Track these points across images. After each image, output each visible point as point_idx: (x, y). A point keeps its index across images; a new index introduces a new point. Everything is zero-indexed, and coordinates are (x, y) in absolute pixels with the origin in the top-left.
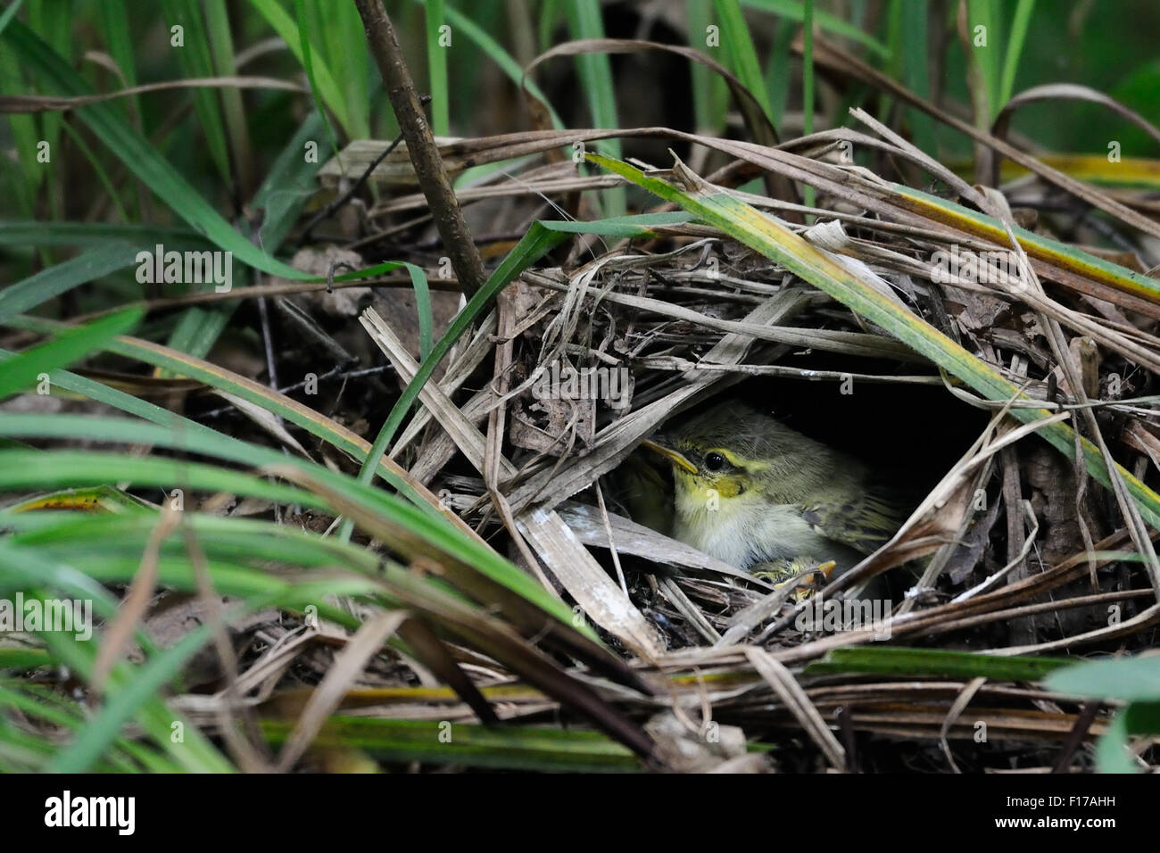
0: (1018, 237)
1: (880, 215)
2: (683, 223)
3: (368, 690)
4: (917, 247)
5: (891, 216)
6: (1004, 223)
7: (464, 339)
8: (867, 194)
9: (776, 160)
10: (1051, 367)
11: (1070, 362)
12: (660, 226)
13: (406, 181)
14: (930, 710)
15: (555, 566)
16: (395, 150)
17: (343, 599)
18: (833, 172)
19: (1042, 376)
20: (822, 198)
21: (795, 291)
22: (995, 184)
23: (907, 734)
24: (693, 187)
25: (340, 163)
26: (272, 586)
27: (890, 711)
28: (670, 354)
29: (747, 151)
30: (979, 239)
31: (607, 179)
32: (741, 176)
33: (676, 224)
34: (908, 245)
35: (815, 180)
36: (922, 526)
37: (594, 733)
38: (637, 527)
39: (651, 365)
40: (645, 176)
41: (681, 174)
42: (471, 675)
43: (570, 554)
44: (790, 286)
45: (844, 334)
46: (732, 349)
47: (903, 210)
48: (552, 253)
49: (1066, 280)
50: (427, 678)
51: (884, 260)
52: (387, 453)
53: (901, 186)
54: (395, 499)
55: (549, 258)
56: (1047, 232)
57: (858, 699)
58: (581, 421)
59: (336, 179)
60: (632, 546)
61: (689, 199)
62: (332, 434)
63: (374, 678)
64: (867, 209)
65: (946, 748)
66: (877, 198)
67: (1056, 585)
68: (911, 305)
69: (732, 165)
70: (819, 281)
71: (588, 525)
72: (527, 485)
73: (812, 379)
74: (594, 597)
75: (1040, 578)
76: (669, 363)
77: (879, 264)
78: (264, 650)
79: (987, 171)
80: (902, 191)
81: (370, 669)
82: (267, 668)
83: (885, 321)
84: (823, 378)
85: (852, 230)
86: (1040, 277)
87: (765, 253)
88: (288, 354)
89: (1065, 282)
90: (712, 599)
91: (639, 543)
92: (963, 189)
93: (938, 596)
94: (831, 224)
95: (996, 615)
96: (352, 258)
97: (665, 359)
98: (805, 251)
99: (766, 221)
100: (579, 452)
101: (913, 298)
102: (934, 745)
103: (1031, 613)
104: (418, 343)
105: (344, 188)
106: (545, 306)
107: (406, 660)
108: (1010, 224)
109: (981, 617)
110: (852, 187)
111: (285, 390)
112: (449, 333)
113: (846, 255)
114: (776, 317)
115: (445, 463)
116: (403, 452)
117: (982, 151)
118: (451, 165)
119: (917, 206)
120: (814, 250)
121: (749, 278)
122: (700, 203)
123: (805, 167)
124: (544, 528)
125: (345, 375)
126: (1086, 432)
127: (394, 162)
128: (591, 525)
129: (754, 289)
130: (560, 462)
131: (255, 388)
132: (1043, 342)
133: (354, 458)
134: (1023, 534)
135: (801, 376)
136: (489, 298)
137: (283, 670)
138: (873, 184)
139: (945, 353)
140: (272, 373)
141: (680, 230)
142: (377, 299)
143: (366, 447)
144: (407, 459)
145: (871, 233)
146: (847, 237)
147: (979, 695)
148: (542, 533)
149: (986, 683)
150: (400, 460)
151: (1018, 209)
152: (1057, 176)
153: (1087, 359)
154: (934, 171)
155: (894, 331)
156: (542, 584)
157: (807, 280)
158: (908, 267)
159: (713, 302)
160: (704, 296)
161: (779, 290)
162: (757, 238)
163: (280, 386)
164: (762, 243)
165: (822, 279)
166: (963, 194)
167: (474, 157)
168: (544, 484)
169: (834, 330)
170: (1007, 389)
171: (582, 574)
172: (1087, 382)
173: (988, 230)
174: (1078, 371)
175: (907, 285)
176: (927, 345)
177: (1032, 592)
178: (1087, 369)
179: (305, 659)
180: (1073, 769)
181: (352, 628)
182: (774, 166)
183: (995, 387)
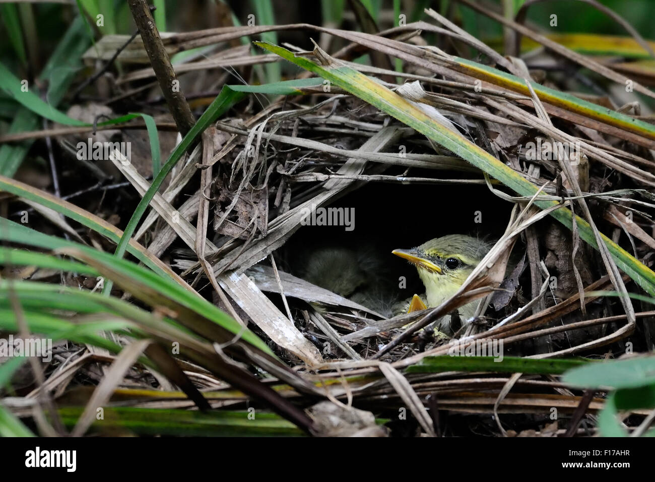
0: (535, 89)
1: (446, 77)
2: (321, 85)
3: (126, 390)
4: (470, 97)
5: (453, 77)
6: (526, 81)
7: (181, 163)
8: (437, 64)
9: (379, 43)
10: (558, 172)
11: (571, 169)
12: (305, 87)
13: (140, 61)
14: (486, 396)
15: (247, 309)
16: (133, 41)
17: (108, 333)
18: (416, 51)
19: (552, 178)
20: (407, 66)
21: (393, 128)
22: (517, 54)
23: (472, 411)
24: (326, 63)
25: (97, 50)
26: (64, 326)
27: (461, 398)
28: (313, 171)
29: (358, 37)
30: (510, 91)
31: (271, 57)
32: (356, 53)
33: (316, 86)
34: (463, 95)
35: (404, 56)
36: (479, 280)
37: (273, 415)
38: (296, 279)
39: (300, 179)
40: (295, 56)
41: (318, 54)
42: (191, 378)
43: (256, 300)
44: (390, 124)
45: (425, 156)
46: (355, 167)
47: (461, 74)
48: (235, 106)
49: (567, 116)
50: (162, 380)
51: (449, 106)
52: (133, 236)
53: (460, 58)
54: (138, 267)
55: (234, 110)
56: (552, 85)
57: (440, 390)
58: (259, 217)
59: (94, 60)
60: (293, 292)
61: (324, 71)
62: (96, 225)
63: (129, 382)
64: (436, 73)
65: (497, 419)
66: (444, 66)
67: (564, 313)
68: (467, 135)
69: (350, 47)
71: (264, 279)
72: (225, 259)
73: (404, 183)
74: (274, 328)
75: (554, 309)
76: (312, 177)
77: (446, 109)
78: (58, 365)
79: (512, 47)
80: (459, 61)
81: (127, 377)
82: (60, 378)
83: (451, 145)
84: (411, 182)
85: (427, 86)
86: (549, 115)
87: (373, 104)
88: (66, 173)
89: (566, 118)
90: (345, 327)
91: (296, 289)
92: (498, 59)
93: (487, 320)
94: (414, 83)
95: (527, 335)
96: (105, 110)
97: (309, 175)
98: (399, 102)
99: (374, 84)
100: (259, 237)
101: (467, 131)
102: (489, 417)
103: (550, 333)
104: (150, 165)
105: (99, 66)
106: (233, 142)
107: (149, 370)
108: (529, 81)
109: (518, 337)
110: (428, 59)
111: (66, 198)
112: (171, 159)
113: (424, 103)
114: (381, 146)
115: (171, 242)
116: (143, 236)
117: (509, 33)
118: (169, 50)
119: (470, 71)
120: (404, 101)
121: (362, 120)
122: (330, 72)
123: (397, 47)
124: (238, 285)
125: (105, 188)
126: (582, 215)
127: (133, 49)
128: (266, 279)
129: (365, 127)
130: (247, 243)
131: (45, 196)
133: (111, 240)
134: (541, 281)
135: (397, 181)
136: (197, 135)
137: (71, 378)
138: (441, 57)
139: (490, 166)
140: (56, 185)
141: (318, 89)
142: (124, 137)
143: (119, 233)
144: (146, 241)
145: (440, 88)
146: (424, 92)
147: (516, 384)
148: (237, 288)
149: (521, 377)
150: (141, 241)
151: (533, 71)
152: (560, 48)
153: (581, 167)
154: (480, 48)
155: (457, 152)
156: (234, 319)
157: (401, 120)
158: (463, 110)
159: (340, 136)
160: (333, 133)
161: (383, 128)
162: (368, 94)
163: (62, 195)
164: (371, 97)
165: (411, 119)
166: (498, 63)
167: (184, 45)
168: (236, 257)
169: (418, 153)
170: (530, 188)
171: (265, 313)
172: (582, 182)
173: (516, 86)
174: (575, 174)
175: (464, 122)
177: (549, 318)
178: (582, 173)
179: (84, 370)
180: (580, 430)
181: (115, 351)
182: (377, 47)
183: (523, 187)
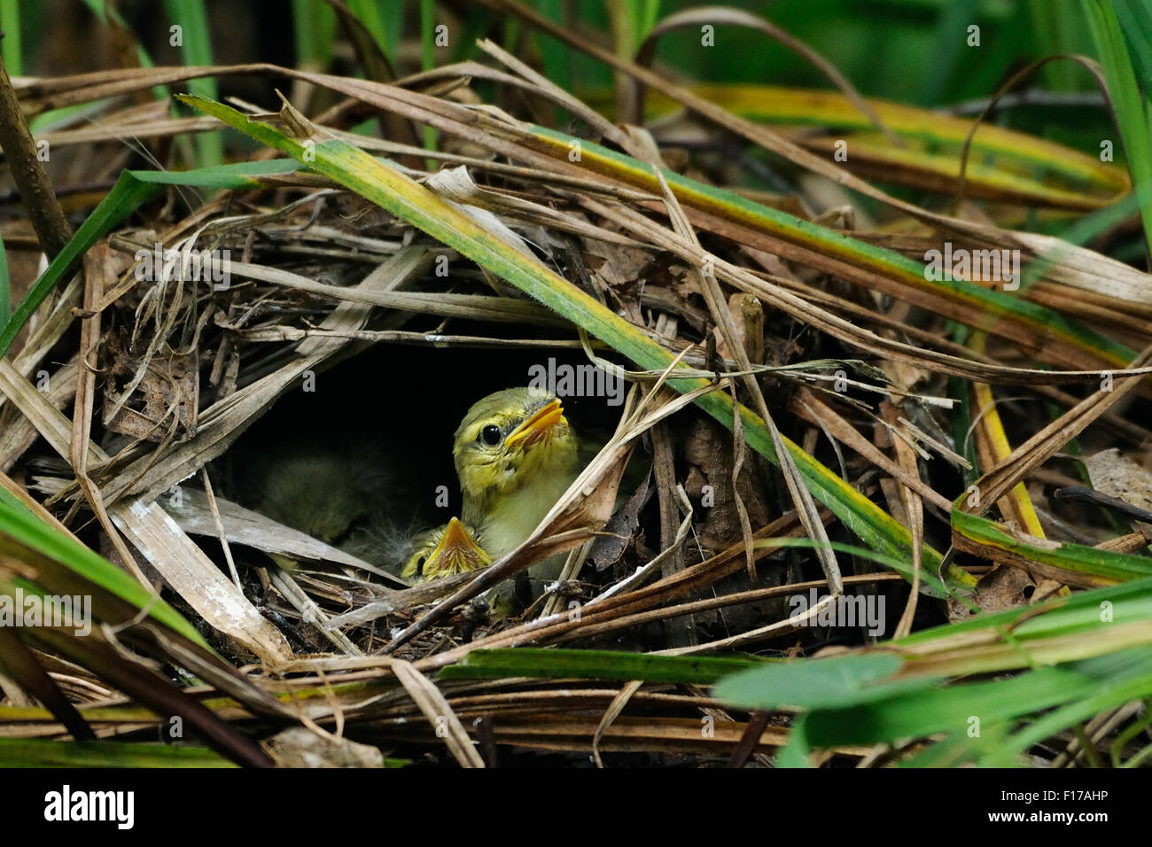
0: (669, 181)
1: (513, 160)
2: (292, 171)
4: (555, 196)
5: (526, 160)
6: (654, 167)
7: (46, 306)
8: (498, 137)
9: (396, 99)
10: (708, 329)
11: (731, 324)
12: (266, 175)
14: (580, 721)
15: (160, 564)
18: (461, 113)
19: (698, 339)
20: (444, 140)
21: (420, 248)
22: (639, 121)
23: (554, 748)
24: (304, 133)
27: (536, 723)
28: (279, 324)
29: (359, 88)
30: (626, 185)
31: (206, 121)
32: (355, 116)
34: (542, 192)
35: (439, 122)
36: (568, 517)
37: (205, 750)
38: (246, 513)
39: (256, 338)
40: (249, 121)
41: (290, 118)
42: (61, 685)
43: (176, 549)
44: (414, 242)
45: (475, 298)
46: (352, 316)
47: (540, 154)
48: (143, 208)
49: (725, 230)
50: (10, 688)
53: (538, 127)
55: (141, 214)
56: (700, 176)
58: (182, 404)
60: (242, 535)
61: (299, 147)
64: (496, 153)
65: (599, 760)
66: (511, 141)
67: (718, 576)
68: (550, 262)
69: (344, 105)
70: (447, 236)
71: (190, 511)
72: (122, 476)
73: (438, 346)
74: (207, 597)
75: (700, 569)
76: (276, 334)
77: (512, 216)
79: (630, 107)
80: (537, 131)
83: (521, 280)
85: (480, 176)
86: (695, 228)
87: (385, 206)
89: (723, 233)
90: (332, 598)
91: (247, 530)
92: (605, 130)
93: (582, 587)
94: (456, 171)
95: (653, 613)
97: (271, 330)
99: (386, 170)
100: (182, 438)
101: (550, 254)
102: (585, 758)
108: (659, 168)
109: (635, 617)
110: (482, 129)
112: (29, 300)
113: (475, 205)
114: (398, 280)
115: (28, 446)
117: (625, 83)
118: (27, 108)
120: (440, 202)
121: (366, 234)
123: (428, 107)
124: (144, 521)
126: (750, 404)
128: (194, 512)
129: (370, 246)
130: (161, 448)
132: (699, 301)
134: (678, 519)
135: (425, 342)
136: (74, 259)
138: (505, 125)
139: (589, 316)
141: (288, 180)
145: (503, 179)
146: (475, 185)
147: (633, 700)
148: (143, 527)
149: (641, 688)
151: (666, 150)
152: (715, 111)
153: (750, 319)
154: (573, 109)
156: (138, 581)
157: (433, 235)
158: (543, 218)
159: (327, 262)
160: (314, 256)
161: (401, 249)
162: (377, 189)
164: (382, 194)
166: (605, 135)
167: (53, 100)
168: (142, 472)
169: (463, 293)
170: (659, 356)
171: (191, 571)
172: (750, 346)
173: (636, 176)
174: (739, 331)
175: (544, 239)
176: (570, 306)
178: (751, 330)
182: (393, 106)
183: (647, 354)
